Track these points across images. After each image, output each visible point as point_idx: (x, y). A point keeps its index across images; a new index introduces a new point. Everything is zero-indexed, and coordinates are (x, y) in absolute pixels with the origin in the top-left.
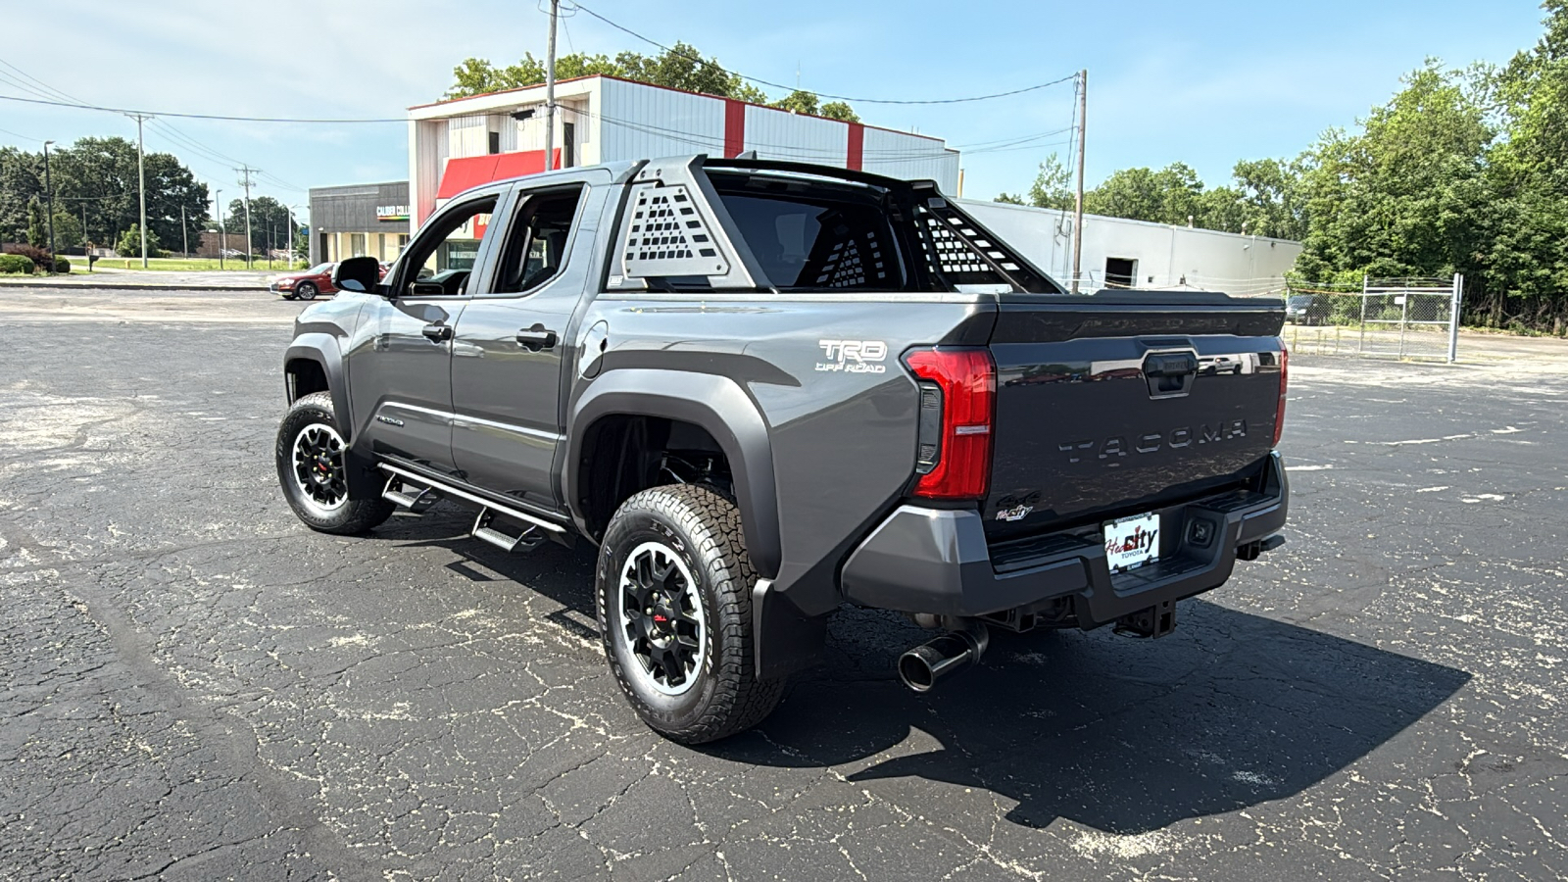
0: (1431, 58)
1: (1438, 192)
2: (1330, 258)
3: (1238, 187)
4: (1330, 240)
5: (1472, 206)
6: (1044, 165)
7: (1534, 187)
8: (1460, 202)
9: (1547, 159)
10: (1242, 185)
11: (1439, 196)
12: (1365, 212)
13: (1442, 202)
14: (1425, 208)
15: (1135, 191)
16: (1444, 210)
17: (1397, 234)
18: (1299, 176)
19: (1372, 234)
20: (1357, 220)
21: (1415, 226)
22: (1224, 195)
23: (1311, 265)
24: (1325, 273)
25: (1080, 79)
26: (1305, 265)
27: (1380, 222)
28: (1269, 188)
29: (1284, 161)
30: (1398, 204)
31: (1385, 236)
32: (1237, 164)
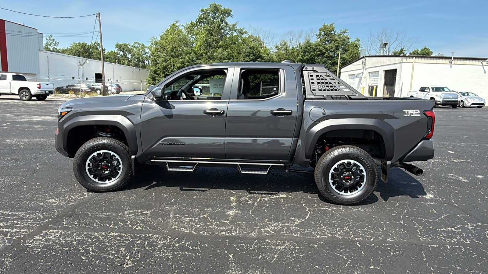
0: (177, 21)
1: (184, 57)
2: (158, 74)
3: (117, 51)
4: (157, 69)
5: (192, 62)
6: (48, 38)
7: (204, 58)
8: (190, 60)
9: (206, 51)
10: (118, 51)
11: (185, 58)
12: (167, 62)
13: (185, 60)
14: (182, 62)
15: (83, 50)
16: (186, 63)
17: (176, 68)
18: (135, 49)
19: (169, 68)
20: (165, 64)
21: (180, 66)
22: (113, 53)
23: (154, 76)
24: (158, 78)
25: (98, 15)
26: (152, 76)
27: (171, 65)
28: (126, 52)
29: (130, 44)
30: (175, 60)
31: (172, 69)
32: (116, 44)
